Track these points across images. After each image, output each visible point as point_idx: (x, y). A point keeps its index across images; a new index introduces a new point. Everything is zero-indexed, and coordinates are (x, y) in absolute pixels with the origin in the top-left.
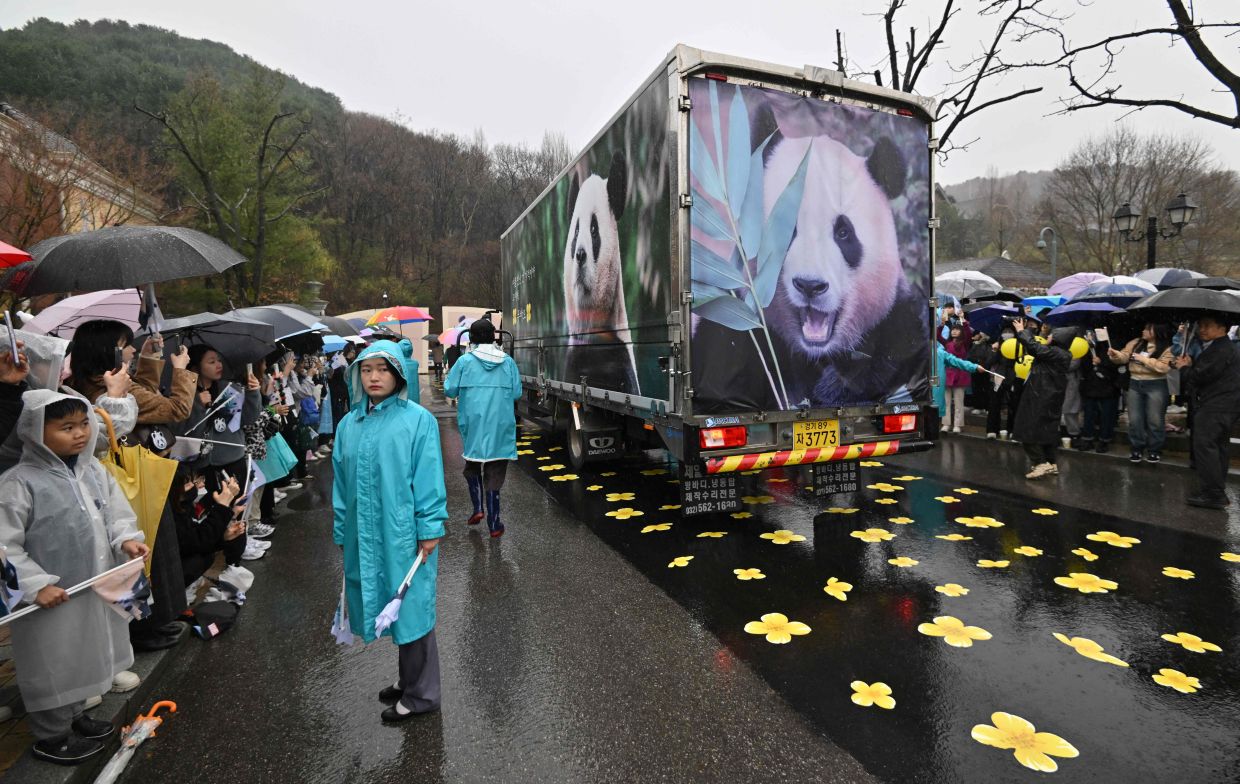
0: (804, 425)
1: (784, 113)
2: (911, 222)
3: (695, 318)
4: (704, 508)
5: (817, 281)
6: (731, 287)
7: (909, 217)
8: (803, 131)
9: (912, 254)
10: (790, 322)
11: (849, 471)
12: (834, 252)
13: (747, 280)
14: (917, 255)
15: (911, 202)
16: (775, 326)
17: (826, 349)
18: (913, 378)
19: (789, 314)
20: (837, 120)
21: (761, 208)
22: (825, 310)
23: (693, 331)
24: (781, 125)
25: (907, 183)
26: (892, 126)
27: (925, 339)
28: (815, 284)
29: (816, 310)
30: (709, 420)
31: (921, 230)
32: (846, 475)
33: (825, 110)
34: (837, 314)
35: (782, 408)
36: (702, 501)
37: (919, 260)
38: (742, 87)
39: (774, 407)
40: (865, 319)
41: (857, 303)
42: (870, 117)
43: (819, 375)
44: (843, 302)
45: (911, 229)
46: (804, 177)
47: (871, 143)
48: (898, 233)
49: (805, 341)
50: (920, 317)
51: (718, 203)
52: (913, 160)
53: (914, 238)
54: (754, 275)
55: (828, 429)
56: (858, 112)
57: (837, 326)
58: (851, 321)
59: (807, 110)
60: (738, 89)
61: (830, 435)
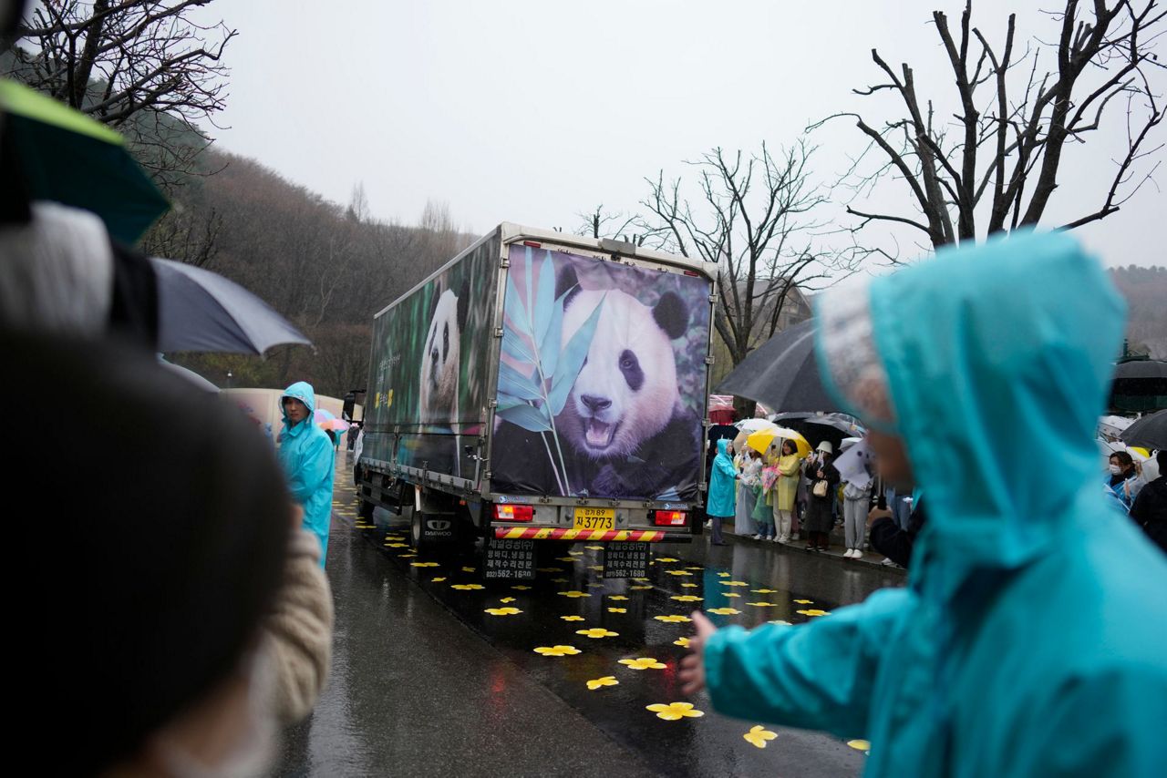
0: (584, 511)
1: (584, 272)
2: (690, 358)
3: (498, 419)
4: (502, 574)
5: (602, 399)
6: (530, 398)
7: (689, 354)
8: (599, 286)
9: (689, 383)
10: (577, 428)
11: (639, 560)
12: (618, 378)
13: (543, 394)
14: (694, 384)
15: (691, 343)
16: (562, 431)
17: (606, 452)
18: (683, 482)
19: (576, 422)
20: (628, 279)
21: (558, 342)
22: (607, 421)
23: (495, 429)
24: (581, 281)
25: (689, 327)
26: (678, 284)
27: (697, 451)
28: (600, 401)
29: (599, 422)
30: (503, 498)
31: (698, 365)
32: (636, 563)
33: (619, 270)
34: (618, 426)
35: (563, 494)
36: (502, 568)
37: (696, 388)
38: (552, 252)
39: (557, 493)
40: (642, 432)
41: (635, 418)
42: (657, 277)
43: (598, 471)
44: (623, 416)
45: (690, 363)
46: (597, 320)
47: (657, 296)
48: (677, 366)
49: (587, 444)
50: (694, 434)
51: (524, 336)
52: (695, 309)
53: (691, 370)
54: (549, 390)
55: (605, 516)
56: (647, 273)
57: (616, 435)
58: (630, 432)
59: (604, 270)
60: (549, 252)
61: (607, 521)
